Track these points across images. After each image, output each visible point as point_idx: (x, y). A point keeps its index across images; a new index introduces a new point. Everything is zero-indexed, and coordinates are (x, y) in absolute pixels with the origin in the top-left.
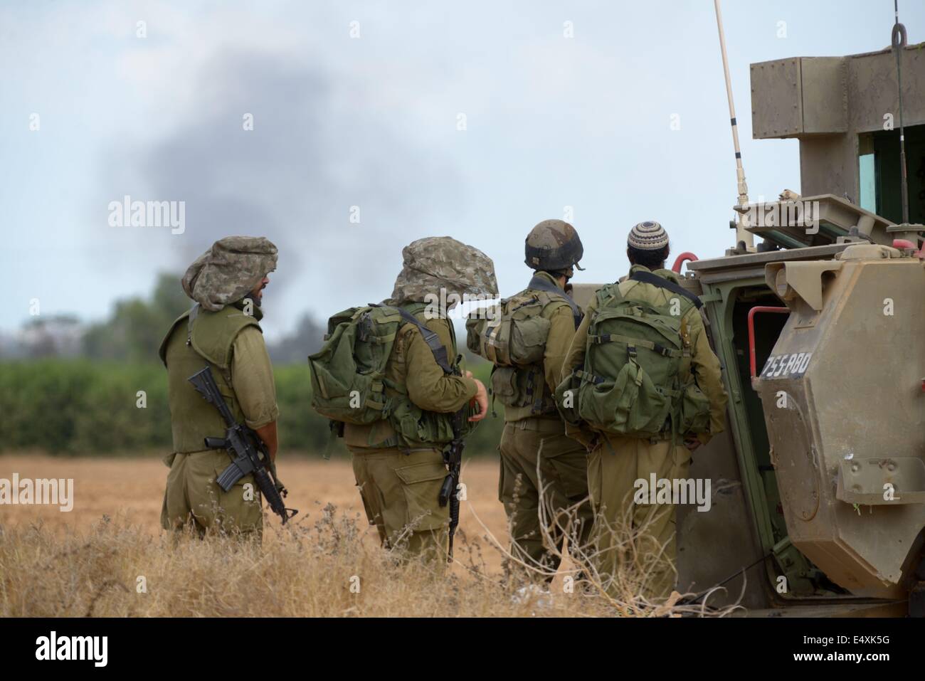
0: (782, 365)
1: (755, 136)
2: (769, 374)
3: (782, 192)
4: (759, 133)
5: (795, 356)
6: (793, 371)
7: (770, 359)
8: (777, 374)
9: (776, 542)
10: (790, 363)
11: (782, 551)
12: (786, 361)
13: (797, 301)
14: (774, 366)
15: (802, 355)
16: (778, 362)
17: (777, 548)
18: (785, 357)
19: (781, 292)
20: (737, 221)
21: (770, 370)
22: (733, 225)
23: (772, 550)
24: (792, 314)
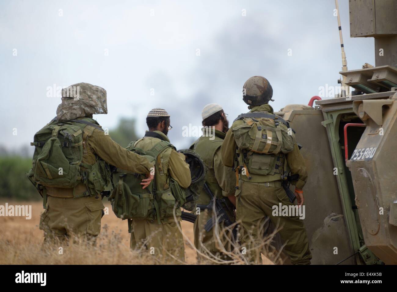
0: (361, 154)
1: (351, 36)
2: (355, 159)
3: (364, 64)
4: (354, 34)
5: (368, 149)
6: (367, 157)
7: (356, 151)
8: (359, 158)
9: (361, 246)
10: (366, 153)
11: (364, 251)
12: (363, 152)
13: (369, 120)
14: (358, 154)
15: (371, 148)
16: (359, 152)
17: (361, 249)
18: (363, 150)
19: (361, 116)
20: (342, 80)
21: (355, 156)
22: (339, 82)
23: (359, 250)
24: (367, 128)
